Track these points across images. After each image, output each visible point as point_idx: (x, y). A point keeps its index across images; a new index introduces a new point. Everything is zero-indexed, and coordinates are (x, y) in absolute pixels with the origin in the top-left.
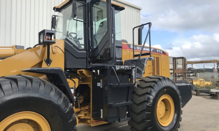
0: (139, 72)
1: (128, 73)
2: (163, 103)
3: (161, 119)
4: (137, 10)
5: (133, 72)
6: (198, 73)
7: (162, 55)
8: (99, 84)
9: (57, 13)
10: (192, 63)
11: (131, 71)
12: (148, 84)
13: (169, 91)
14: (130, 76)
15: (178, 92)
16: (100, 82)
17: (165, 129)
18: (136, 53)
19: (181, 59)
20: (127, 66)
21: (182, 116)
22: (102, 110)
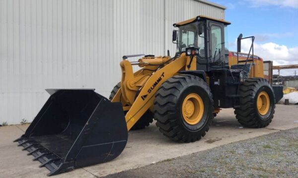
0: (245, 74)
1: (237, 75)
2: (260, 99)
3: (260, 109)
4: (221, 10)
5: (241, 74)
6: (287, 82)
7: (258, 61)
8: (216, 83)
9: (177, 29)
10: (278, 68)
11: (238, 73)
12: (251, 83)
13: (266, 89)
14: (239, 77)
15: (273, 91)
16: (217, 81)
17: (263, 117)
18: (240, 60)
19: (268, 64)
20: (236, 70)
21: (275, 109)
22: (219, 101)
